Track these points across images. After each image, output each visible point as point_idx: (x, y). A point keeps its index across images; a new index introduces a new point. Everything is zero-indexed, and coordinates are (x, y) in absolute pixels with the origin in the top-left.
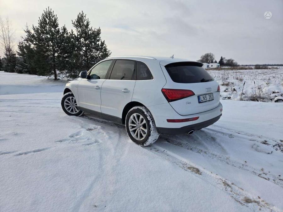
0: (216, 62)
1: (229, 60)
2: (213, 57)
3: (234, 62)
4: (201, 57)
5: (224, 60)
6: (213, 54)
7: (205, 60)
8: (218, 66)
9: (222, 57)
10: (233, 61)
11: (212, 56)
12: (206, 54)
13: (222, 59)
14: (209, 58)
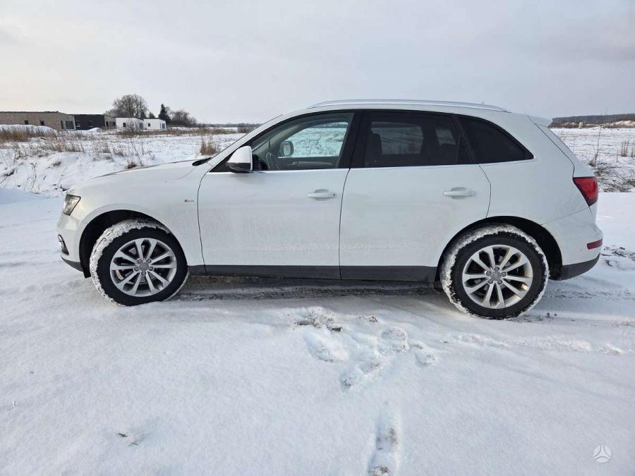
0: (152, 117)
1: (178, 114)
2: (143, 104)
3: (190, 116)
4: (115, 103)
5: (169, 112)
6: (141, 98)
7: (125, 110)
8: (163, 125)
9: (162, 106)
10: (186, 114)
11: (141, 103)
12: (124, 97)
13: (163, 111)
14: (135, 106)
